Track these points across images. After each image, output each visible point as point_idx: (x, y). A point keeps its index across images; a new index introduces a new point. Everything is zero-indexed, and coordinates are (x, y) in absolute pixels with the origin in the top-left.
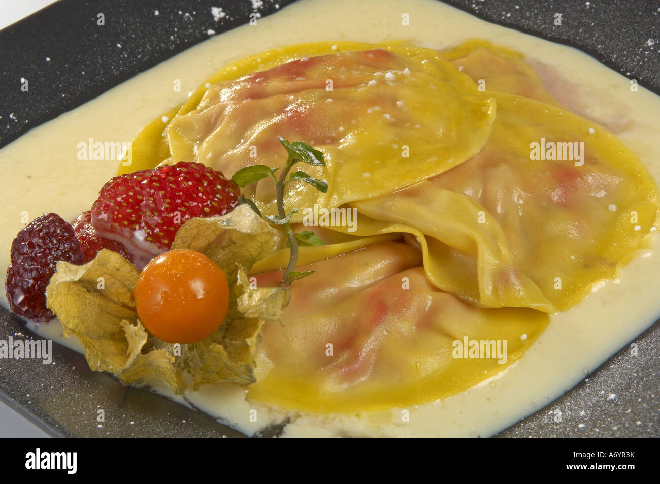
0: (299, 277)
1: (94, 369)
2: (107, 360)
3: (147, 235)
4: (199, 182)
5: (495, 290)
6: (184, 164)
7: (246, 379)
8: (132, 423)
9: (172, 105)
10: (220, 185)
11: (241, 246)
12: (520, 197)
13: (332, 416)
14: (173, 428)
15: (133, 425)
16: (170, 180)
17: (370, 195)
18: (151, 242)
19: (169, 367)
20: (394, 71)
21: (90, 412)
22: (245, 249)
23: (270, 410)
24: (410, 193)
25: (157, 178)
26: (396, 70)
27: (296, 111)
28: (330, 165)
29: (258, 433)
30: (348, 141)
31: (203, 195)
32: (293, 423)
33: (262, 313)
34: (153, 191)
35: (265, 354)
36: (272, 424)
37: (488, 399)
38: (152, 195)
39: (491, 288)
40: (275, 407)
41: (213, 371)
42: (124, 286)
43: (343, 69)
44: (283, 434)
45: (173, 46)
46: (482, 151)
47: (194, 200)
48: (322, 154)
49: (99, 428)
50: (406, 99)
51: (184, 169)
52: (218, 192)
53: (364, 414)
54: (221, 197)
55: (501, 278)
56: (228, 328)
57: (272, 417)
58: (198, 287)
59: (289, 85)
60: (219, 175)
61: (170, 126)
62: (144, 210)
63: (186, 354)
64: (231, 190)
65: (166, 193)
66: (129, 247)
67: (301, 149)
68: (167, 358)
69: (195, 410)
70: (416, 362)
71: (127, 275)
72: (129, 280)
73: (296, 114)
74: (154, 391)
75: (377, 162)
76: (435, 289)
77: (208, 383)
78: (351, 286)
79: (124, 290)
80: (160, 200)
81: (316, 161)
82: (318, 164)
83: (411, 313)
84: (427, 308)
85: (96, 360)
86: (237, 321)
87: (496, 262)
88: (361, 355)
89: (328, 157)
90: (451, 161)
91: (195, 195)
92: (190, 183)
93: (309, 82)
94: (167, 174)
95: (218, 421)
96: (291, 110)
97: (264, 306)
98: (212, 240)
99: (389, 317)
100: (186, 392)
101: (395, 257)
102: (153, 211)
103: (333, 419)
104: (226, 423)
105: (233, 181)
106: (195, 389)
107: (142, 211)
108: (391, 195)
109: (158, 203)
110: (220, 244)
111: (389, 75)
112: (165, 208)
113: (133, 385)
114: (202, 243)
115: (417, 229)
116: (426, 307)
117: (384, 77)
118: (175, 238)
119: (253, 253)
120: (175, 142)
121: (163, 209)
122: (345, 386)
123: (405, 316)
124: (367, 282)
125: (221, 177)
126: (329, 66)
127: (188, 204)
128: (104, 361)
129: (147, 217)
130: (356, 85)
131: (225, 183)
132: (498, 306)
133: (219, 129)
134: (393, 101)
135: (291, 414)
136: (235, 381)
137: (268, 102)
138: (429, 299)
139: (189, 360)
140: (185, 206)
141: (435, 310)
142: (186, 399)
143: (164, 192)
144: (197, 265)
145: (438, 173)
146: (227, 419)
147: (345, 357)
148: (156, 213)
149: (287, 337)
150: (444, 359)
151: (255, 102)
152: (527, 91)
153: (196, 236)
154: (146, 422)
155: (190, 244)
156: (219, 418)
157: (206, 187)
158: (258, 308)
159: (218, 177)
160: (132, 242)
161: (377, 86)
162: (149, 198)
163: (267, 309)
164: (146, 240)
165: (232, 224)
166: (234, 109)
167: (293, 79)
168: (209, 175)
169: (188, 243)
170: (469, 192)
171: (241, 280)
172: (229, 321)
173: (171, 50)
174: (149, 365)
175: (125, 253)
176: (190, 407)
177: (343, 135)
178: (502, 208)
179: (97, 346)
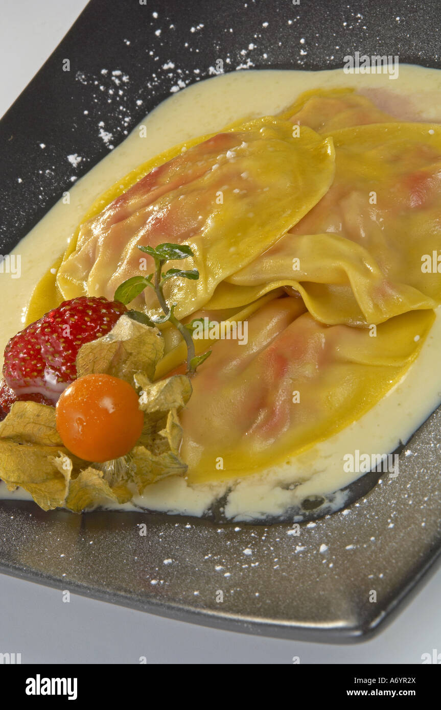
0: (200, 362)
1: (46, 509)
2: (56, 497)
3: (57, 378)
4: (83, 313)
5: (376, 306)
6: (67, 303)
7: (178, 468)
8: (91, 543)
9: (57, 256)
10: (104, 308)
11: (138, 354)
12: (378, 216)
13: (265, 472)
14: (130, 534)
15: (92, 544)
16: (58, 322)
17: (240, 266)
18: (62, 382)
19: (101, 482)
20: (233, 149)
21: (51, 546)
22: (142, 355)
23: (211, 487)
24: (275, 251)
25: (47, 324)
26: (235, 147)
27: (157, 218)
28: (198, 254)
29: (206, 511)
30: (210, 225)
31: (91, 323)
32: (233, 490)
33: (162, 404)
34: (47, 337)
35: (192, 441)
36: (216, 499)
37: (399, 404)
38: (48, 341)
39: (371, 306)
40: (215, 483)
41: (147, 472)
42: (51, 428)
43: (189, 164)
44: (228, 503)
45: (44, 204)
46: (331, 188)
47: (85, 331)
48: (188, 247)
49: (63, 557)
50: (249, 168)
51: (68, 307)
52: (104, 315)
53: (293, 459)
54: (108, 319)
55: (377, 293)
56: (155, 430)
57: (215, 493)
58: (108, 403)
59: (145, 197)
60: (101, 300)
61: (59, 274)
62: (46, 356)
63: (126, 467)
64: (116, 309)
65: (58, 334)
66: (47, 394)
67: (167, 249)
68: (96, 475)
69: (146, 512)
70: (328, 396)
71: (50, 417)
72: (53, 421)
73: (157, 220)
74: (106, 509)
75: (239, 234)
76: (325, 326)
77: (149, 484)
78: (251, 352)
79: (52, 431)
80: (55, 342)
81: (183, 255)
82: (186, 257)
83: (311, 355)
84: (323, 345)
85: (46, 500)
86: (160, 421)
87: (368, 281)
88: (276, 409)
89: (194, 247)
90: (304, 208)
91: (84, 327)
92: (76, 317)
93: (163, 188)
94: (54, 317)
95: (170, 513)
96: (152, 219)
97: (162, 397)
98: (111, 358)
99: (290, 367)
100: (134, 499)
101: (282, 312)
102: (53, 354)
103: (268, 474)
104: (175, 513)
105: (116, 301)
106: (140, 494)
107: (44, 359)
108: (259, 258)
109: (55, 345)
110: (121, 359)
111: (229, 154)
112: (63, 348)
113: (86, 510)
114: (103, 365)
115: (291, 280)
116: (321, 345)
117: (226, 157)
118: (76, 369)
119: (151, 356)
120: (66, 287)
121: (62, 349)
122: (272, 441)
123: (305, 360)
124: (265, 343)
125: (104, 301)
126: (176, 168)
127: (80, 337)
128: (53, 499)
129: (51, 361)
130: (202, 175)
131: (109, 306)
132: (384, 321)
133: (97, 260)
134: (238, 174)
135: (230, 483)
136: (170, 474)
137: (131, 220)
138: (321, 337)
139: (130, 472)
140: (79, 339)
141: (330, 345)
142: (136, 506)
143: (56, 334)
144: (99, 385)
145: (295, 223)
146: (175, 509)
147: (262, 416)
148: (57, 355)
149: (206, 419)
150: (351, 385)
151: (120, 223)
152: (363, 119)
153: (95, 360)
154: (104, 537)
155: (93, 370)
156: (168, 511)
157: (92, 315)
158: (157, 401)
159: (101, 302)
160: (47, 389)
161: (220, 168)
162: (46, 344)
163: (165, 399)
164: (58, 382)
165: (114, 338)
166: (106, 238)
167: (148, 191)
168: (91, 304)
169: (91, 370)
170: (331, 229)
171: (138, 383)
172: (153, 424)
173: (43, 208)
174: (85, 488)
175: (45, 400)
176: (141, 511)
177: (203, 223)
178: (365, 231)
179: (43, 489)
